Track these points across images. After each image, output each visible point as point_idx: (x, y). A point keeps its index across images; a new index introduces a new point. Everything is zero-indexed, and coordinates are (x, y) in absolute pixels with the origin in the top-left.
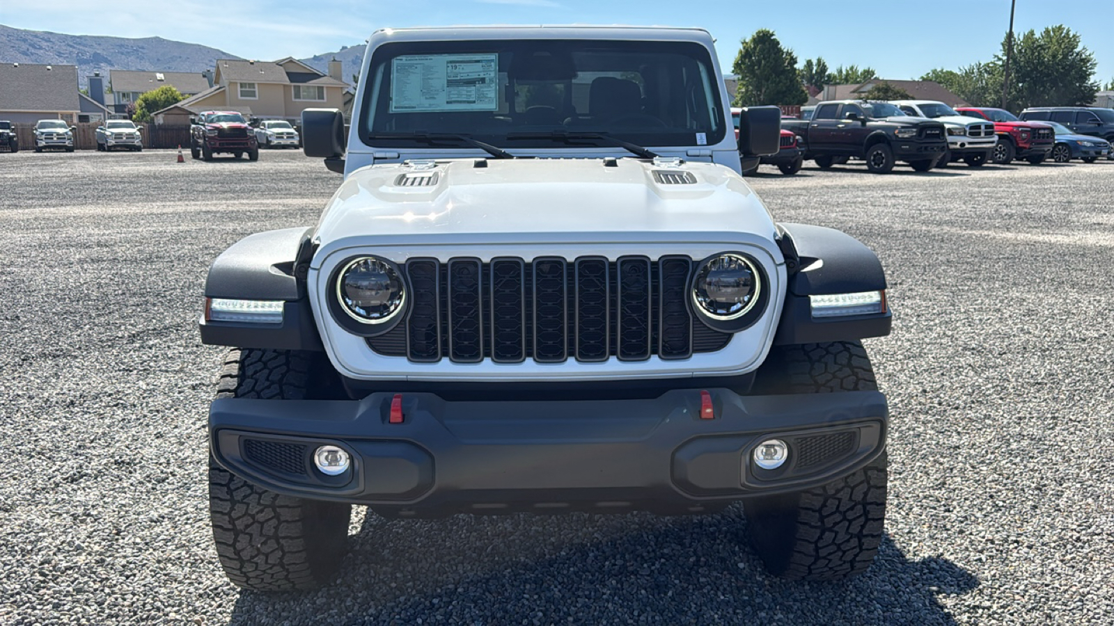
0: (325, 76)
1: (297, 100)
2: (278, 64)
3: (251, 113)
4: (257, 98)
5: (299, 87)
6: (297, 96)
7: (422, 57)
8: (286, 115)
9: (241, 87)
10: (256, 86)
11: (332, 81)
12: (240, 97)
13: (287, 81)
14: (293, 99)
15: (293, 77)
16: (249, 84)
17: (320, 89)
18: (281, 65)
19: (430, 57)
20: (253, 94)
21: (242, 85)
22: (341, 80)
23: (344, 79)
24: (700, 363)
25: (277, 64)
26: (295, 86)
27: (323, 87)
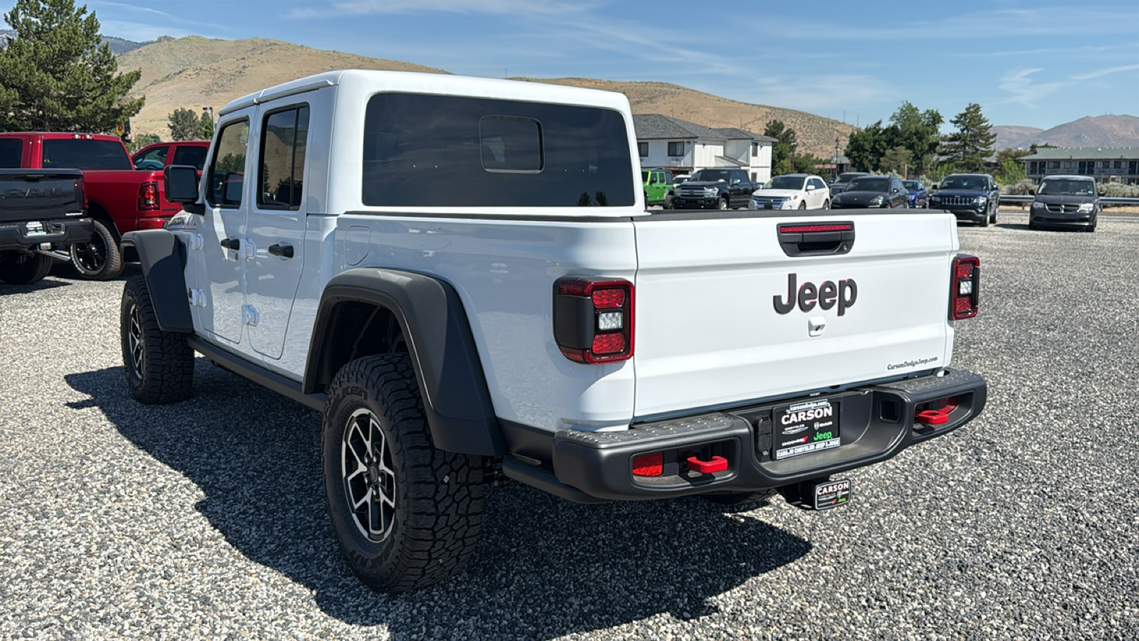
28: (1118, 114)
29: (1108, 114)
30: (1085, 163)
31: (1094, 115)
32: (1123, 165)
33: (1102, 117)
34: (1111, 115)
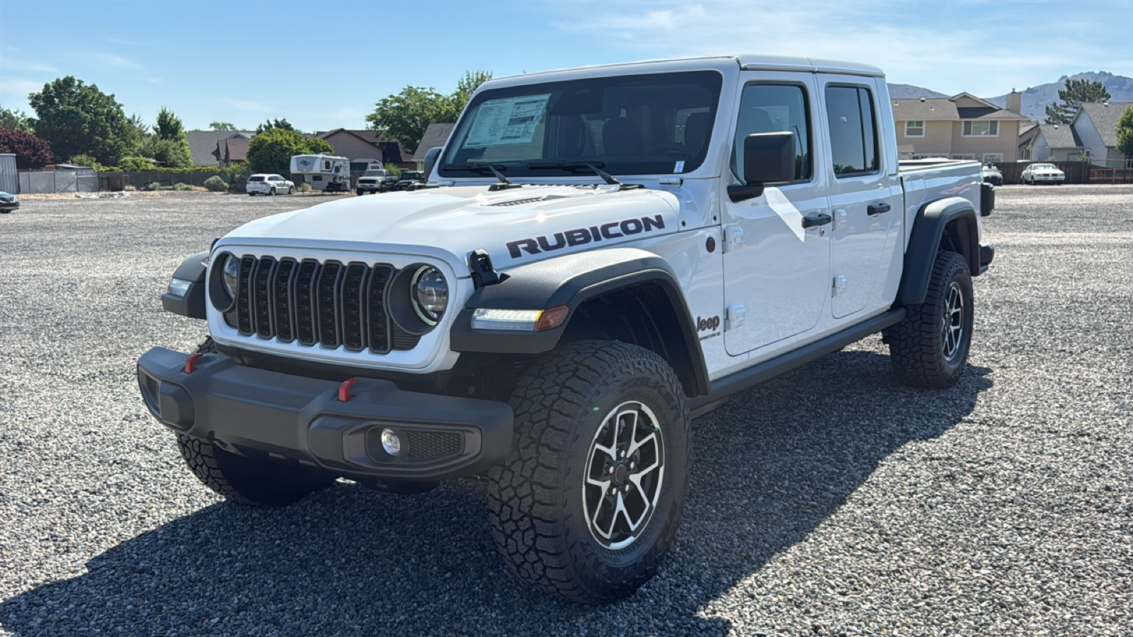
0: (1001, 109)
1: (967, 136)
2: (952, 100)
3: (913, 151)
4: (923, 136)
5: (970, 122)
6: (967, 132)
7: (500, 100)
8: (952, 152)
9: (908, 126)
10: (924, 124)
11: (1008, 114)
12: (906, 136)
13: (957, 117)
14: (962, 136)
15: (963, 112)
16: (917, 122)
17: (994, 123)
18: (953, 101)
19: (505, 100)
20: (920, 132)
21: (910, 123)
22: (1018, 112)
23: (1022, 113)
24: (396, 359)
25: (949, 100)
26: (965, 122)
27: (996, 122)
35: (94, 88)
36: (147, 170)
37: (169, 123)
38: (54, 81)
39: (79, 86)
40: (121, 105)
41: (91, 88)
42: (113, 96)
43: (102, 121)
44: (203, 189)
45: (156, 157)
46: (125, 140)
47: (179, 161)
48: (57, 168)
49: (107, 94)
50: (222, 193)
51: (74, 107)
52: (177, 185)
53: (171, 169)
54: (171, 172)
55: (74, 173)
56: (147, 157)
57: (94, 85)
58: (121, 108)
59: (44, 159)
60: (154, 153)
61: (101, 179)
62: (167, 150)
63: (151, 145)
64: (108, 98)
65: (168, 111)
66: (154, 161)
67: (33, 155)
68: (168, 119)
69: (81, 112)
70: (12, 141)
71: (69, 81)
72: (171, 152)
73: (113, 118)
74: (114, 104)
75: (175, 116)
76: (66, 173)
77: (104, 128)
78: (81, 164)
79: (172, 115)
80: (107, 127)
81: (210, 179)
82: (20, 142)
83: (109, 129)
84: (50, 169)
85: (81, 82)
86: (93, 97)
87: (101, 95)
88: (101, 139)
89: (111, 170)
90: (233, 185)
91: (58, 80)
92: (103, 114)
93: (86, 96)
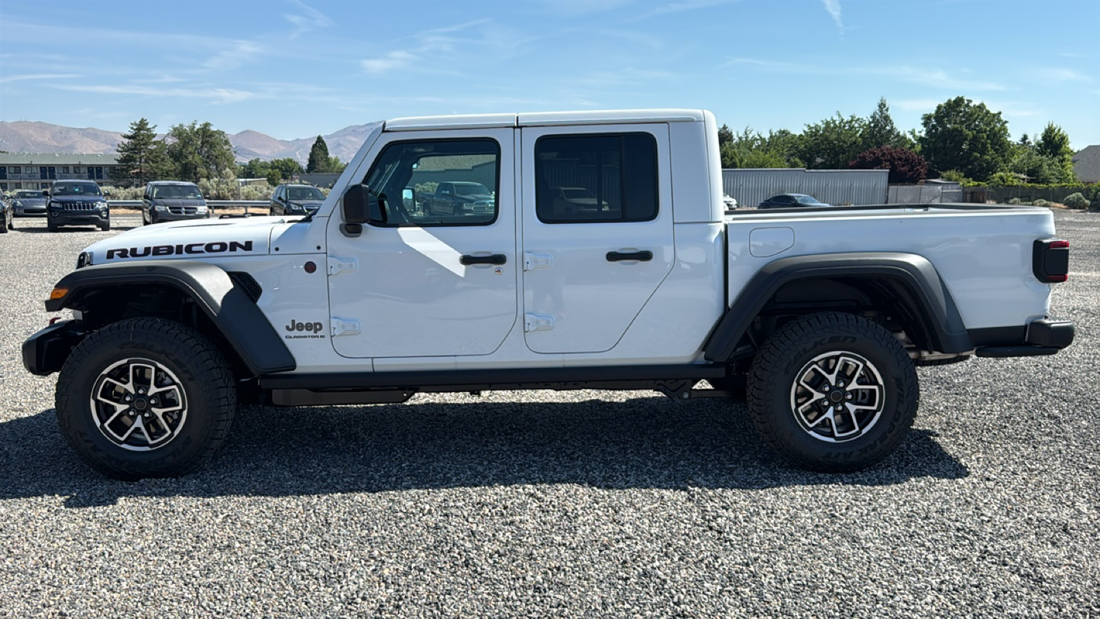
28: (33, 121)
29: (23, 120)
30: (45, 168)
31: (10, 121)
32: (82, 170)
33: (18, 122)
34: (26, 122)
35: (981, 107)
36: (1012, 186)
37: (1054, 138)
38: (946, 101)
39: (967, 106)
40: (1006, 122)
41: (979, 107)
42: (1000, 113)
43: (983, 138)
44: (1062, 206)
45: (1029, 173)
46: (1003, 156)
47: (1052, 177)
48: (926, 182)
49: (993, 111)
50: (1078, 210)
51: (959, 126)
52: (1037, 201)
53: (1037, 185)
54: (1035, 188)
55: (940, 187)
56: (1018, 173)
57: (982, 104)
58: (1006, 125)
59: (919, 174)
60: (1026, 169)
61: (965, 193)
62: (1040, 166)
63: (1025, 161)
64: (994, 115)
65: (1054, 126)
66: (1025, 177)
67: (909, 171)
68: (1053, 135)
69: (964, 130)
70: (894, 158)
71: (959, 101)
72: (1045, 167)
73: (995, 135)
74: (999, 120)
75: (1061, 131)
76: (932, 188)
77: (984, 145)
78: (949, 179)
79: (1059, 130)
80: (987, 143)
81: (1071, 196)
82: (900, 159)
83: (989, 145)
84: (922, 184)
85: (970, 101)
86: (979, 115)
87: (988, 112)
88: (979, 155)
89: (978, 185)
90: (1094, 203)
91: (949, 101)
92: (985, 132)
93: (971, 115)
